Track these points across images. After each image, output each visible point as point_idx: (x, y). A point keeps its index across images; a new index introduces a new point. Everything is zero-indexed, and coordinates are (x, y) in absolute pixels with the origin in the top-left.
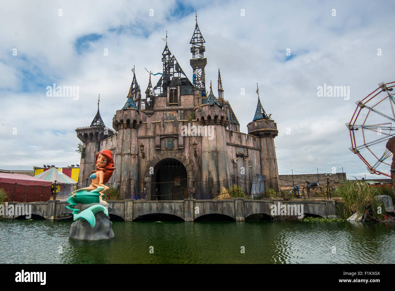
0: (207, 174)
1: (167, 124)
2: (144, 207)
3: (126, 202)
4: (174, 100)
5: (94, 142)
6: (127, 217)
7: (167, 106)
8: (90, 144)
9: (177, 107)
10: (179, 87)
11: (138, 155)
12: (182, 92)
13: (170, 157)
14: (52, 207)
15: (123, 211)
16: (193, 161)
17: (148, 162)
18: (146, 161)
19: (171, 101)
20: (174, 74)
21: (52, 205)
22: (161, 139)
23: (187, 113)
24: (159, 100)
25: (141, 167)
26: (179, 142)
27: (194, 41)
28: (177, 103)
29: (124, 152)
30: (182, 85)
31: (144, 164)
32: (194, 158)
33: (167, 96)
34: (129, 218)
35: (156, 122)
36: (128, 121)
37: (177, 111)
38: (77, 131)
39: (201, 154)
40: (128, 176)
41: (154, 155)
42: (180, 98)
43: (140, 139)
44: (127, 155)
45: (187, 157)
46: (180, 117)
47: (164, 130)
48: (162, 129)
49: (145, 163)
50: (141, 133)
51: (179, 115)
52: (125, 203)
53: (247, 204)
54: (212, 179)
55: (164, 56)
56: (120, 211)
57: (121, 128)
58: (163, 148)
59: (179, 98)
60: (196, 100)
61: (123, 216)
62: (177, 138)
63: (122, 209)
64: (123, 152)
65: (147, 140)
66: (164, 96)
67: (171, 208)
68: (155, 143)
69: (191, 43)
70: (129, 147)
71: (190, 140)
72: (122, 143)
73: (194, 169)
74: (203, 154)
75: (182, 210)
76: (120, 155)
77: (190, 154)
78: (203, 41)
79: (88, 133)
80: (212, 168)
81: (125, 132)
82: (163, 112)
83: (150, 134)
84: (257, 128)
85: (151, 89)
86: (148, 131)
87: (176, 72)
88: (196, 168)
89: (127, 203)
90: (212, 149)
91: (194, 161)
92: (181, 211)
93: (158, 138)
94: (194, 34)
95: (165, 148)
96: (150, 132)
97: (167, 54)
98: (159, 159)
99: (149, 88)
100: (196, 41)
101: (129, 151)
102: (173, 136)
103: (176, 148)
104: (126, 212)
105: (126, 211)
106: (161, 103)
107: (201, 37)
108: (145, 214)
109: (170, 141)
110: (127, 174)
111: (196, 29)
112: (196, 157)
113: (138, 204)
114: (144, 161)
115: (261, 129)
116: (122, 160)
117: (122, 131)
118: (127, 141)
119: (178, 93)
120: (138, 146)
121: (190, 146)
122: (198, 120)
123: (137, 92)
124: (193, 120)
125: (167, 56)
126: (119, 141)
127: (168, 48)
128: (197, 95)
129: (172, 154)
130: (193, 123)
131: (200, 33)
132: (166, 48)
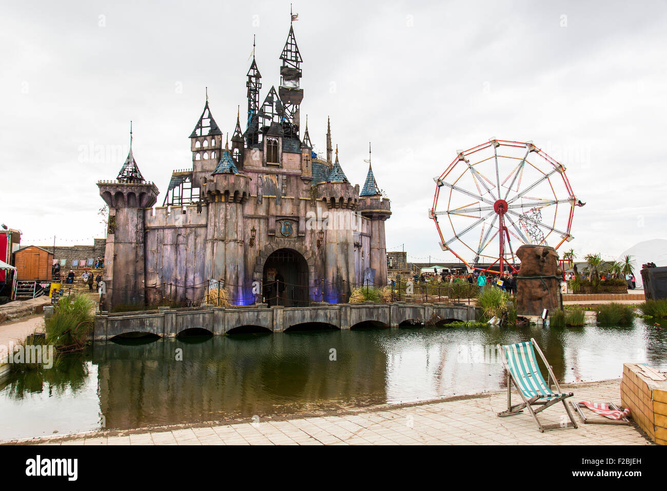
0: (335, 270)
1: (286, 202)
2: (296, 316)
3: (275, 310)
4: (272, 157)
5: (133, 207)
6: (277, 328)
7: (263, 166)
8: (126, 210)
9: (278, 170)
10: (280, 139)
11: (244, 241)
12: (284, 148)
13: (287, 246)
14: (172, 320)
15: (271, 321)
16: (315, 253)
17: (257, 252)
18: (254, 251)
19: (269, 159)
20: (273, 116)
21: (172, 318)
22: (276, 221)
23: (290, 181)
24: (251, 155)
25: (247, 259)
26: (300, 227)
27: (287, 56)
28: (278, 164)
29: (230, 238)
30: (285, 136)
31: (252, 255)
32: (316, 250)
33: (263, 150)
34: (279, 329)
35: (270, 196)
36: (237, 193)
37: (277, 175)
38: (101, 185)
39: (326, 244)
40: (236, 271)
41: (266, 243)
42: (282, 157)
43: (247, 219)
44: (233, 242)
45: (308, 248)
46: (281, 184)
47: (282, 208)
48: (279, 207)
49: (254, 253)
50: (249, 209)
51: (280, 181)
52: (273, 311)
53: (401, 309)
54: (341, 278)
55: (250, 77)
56: (267, 322)
57: (221, 202)
58: (278, 234)
59: (280, 156)
60: (304, 163)
61: (271, 326)
62: (298, 222)
63: (269, 319)
64: (227, 238)
65: (257, 221)
66: (259, 150)
67: (327, 316)
68: (268, 226)
69: (281, 58)
70: (235, 230)
72: (225, 224)
73: (317, 263)
75: (338, 317)
76: (223, 241)
77: (312, 243)
78: (299, 60)
79: (125, 192)
80: (341, 263)
81: (229, 208)
82: (257, 174)
83: (262, 212)
84: (371, 207)
85: (240, 135)
86: (259, 209)
87: (276, 114)
88: (319, 262)
89: (277, 311)
90: (342, 240)
91: (317, 254)
92: (337, 319)
93: (272, 221)
94: (287, 43)
95: (280, 234)
96: (262, 210)
97: (254, 76)
98: (273, 248)
99: (236, 133)
100: (289, 58)
101: (236, 236)
102: (292, 219)
103: (294, 234)
104: (275, 323)
105: (275, 321)
107: (297, 52)
108: (298, 323)
109: (287, 225)
110: (234, 268)
111: (289, 35)
112: (319, 248)
113: (288, 312)
114: (252, 251)
115: (374, 209)
116: (225, 249)
117: (223, 206)
118: (232, 221)
119: (279, 147)
120: (244, 229)
121: (311, 234)
122: (325, 199)
123: (216, 137)
124: (317, 199)
125: (253, 80)
126: (219, 220)
127: (256, 66)
128: (306, 155)
129: (290, 244)
130: (318, 203)
131: (296, 45)
132: (254, 66)
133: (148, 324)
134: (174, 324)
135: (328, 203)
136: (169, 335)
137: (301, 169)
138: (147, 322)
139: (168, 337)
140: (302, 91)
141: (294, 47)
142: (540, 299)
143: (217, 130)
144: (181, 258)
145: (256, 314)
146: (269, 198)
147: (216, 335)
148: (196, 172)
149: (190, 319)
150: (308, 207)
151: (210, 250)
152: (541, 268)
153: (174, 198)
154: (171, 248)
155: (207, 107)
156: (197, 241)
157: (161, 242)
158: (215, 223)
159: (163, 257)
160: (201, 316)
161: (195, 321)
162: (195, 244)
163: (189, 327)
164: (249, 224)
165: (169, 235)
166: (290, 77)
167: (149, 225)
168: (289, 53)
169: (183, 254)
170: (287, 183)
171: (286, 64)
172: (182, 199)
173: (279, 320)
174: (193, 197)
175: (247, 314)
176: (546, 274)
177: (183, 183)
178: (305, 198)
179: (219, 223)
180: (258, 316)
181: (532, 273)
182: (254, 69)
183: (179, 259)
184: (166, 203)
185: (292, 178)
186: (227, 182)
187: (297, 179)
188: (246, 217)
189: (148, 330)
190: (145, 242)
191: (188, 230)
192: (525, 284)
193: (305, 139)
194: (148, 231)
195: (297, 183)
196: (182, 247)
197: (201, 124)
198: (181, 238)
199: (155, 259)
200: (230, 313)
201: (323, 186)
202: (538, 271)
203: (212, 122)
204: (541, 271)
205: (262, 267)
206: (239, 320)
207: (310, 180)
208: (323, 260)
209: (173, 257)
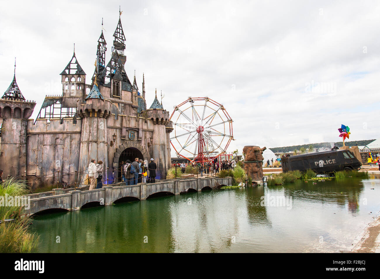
0: (158, 160)
1: (132, 119)
2: (153, 188)
3: (141, 186)
4: (116, 93)
7: (111, 97)
9: (119, 100)
10: (121, 82)
11: (107, 143)
12: (123, 88)
13: (132, 146)
14: (78, 197)
15: (139, 193)
16: (147, 150)
17: (115, 149)
18: (113, 149)
19: (114, 94)
21: (78, 196)
22: (126, 130)
24: (104, 90)
25: (109, 154)
26: (139, 134)
27: (117, 35)
28: (120, 97)
29: (100, 140)
30: (123, 81)
31: (112, 151)
32: (147, 148)
33: (111, 88)
34: (143, 198)
35: (123, 115)
36: (106, 111)
37: (119, 103)
41: (120, 144)
42: (122, 93)
43: (109, 129)
44: (102, 143)
45: (143, 148)
46: (121, 109)
47: (129, 123)
48: (128, 122)
50: (111, 122)
51: (120, 107)
52: (140, 186)
54: (162, 165)
55: (99, 42)
56: (137, 193)
57: (95, 117)
58: (127, 138)
59: (120, 92)
60: (134, 98)
61: (139, 196)
62: (138, 132)
64: (98, 140)
65: (115, 130)
66: (108, 87)
67: (168, 187)
68: (121, 133)
69: (114, 36)
70: (104, 135)
71: (145, 134)
72: (97, 131)
74: (153, 146)
76: (96, 142)
77: (145, 144)
78: (124, 39)
79: (12, 106)
80: (162, 156)
81: (100, 121)
86: (116, 123)
89: (142, 186)
90: (162, 143)
91: (148, 151)
92: (173, 189)
93: (124, 130)
94: (117, 28)
95: (128, 138)
96: (118, 124)
97: (102, 43)
98: (124, 147)
99: (95, 75)
100: (118, 36)
101: (104, 139)
102: (135, 129)
103: (136, 139)
105: (141, 192)
106: (106, 93)
107: (123, 34)
108: (153, 193)
109: (132, 133)
111: (119, 24)
112: (149, 148)
113: (148, 186)
114: (112, 149)
116: (98, 148)
117: (96, 119)
118: (102, 129)
119: (120, 87)
120: (108, 135)
121: (145, 139)
122: (152, 119)
123: (81, 76)
124: (148, 119)
125: (101, 44)
126: (93, 128)
127: (103, 37)
128: (135, 93)
129: (134, 144)
130: (148, 121)
131: (122, 30)
132: (102, 37)
133: (60, 202)
134: (79, 200)
135: (155, 121)
136: (76, 209)
137: (132, 101)
138: (59, 201)
139: (74, 211)
140: (125, 57)
141: (121, 31)
142: (257, 172)
143: (82, 72)
144: (58, 154)
145: (131, 189)
146: (122, 116)
147: (107, 206)
148: (65, 98)
149: (90, 195)
150: (144, 123)
151: (86, 148)
152: (256, 157)
153: (46, 114)
154: (50, 147)
155: (74, 56)
156: (72, 142)
157: (42, 143)
158: (90, 130)
159: (43, 154)
160: (97, 193)
161: (93, 197)
162: (71, 145)
163: (89, 202)
164: (110, 132)
165: (48, 139)
166: (119, 48)
167: (31, 131)
168: (118, 34)
169: (60, 151)
170: (124, 109)
171: (117, 40)
172: (53, 114)
173: (144, 192)
174: (62, 114)
175: (125, 189)
176: (259, 160)
177: (54, 104)
178: (142, 118)
179: (93, 131)
180: (132, 190)
181: (252, 159)
182: (102, 39)
183: (56, 155)
184: (39, 117)
185: (127, 106)
186: (100, 104)
187: (130, 107)
188: (108, 127)
189: (60, 206)
190: (27, 143)
191: (65, 135)
192: (249, 165)
193: (134, 84)
194: (30, 135)
195: (130, 109)
196: (59, 147)
197: (70, 67)
198: (59, 141)
199: (35, 155)
200: (115, 190)
201: (151, 111)
202: (255, 159)
203: (78, 66)
204: (256, 158)
205: (118, 159)
206: (120, 194)
207: (137, 108)
208: (151, 155)
209: (51, 154)
